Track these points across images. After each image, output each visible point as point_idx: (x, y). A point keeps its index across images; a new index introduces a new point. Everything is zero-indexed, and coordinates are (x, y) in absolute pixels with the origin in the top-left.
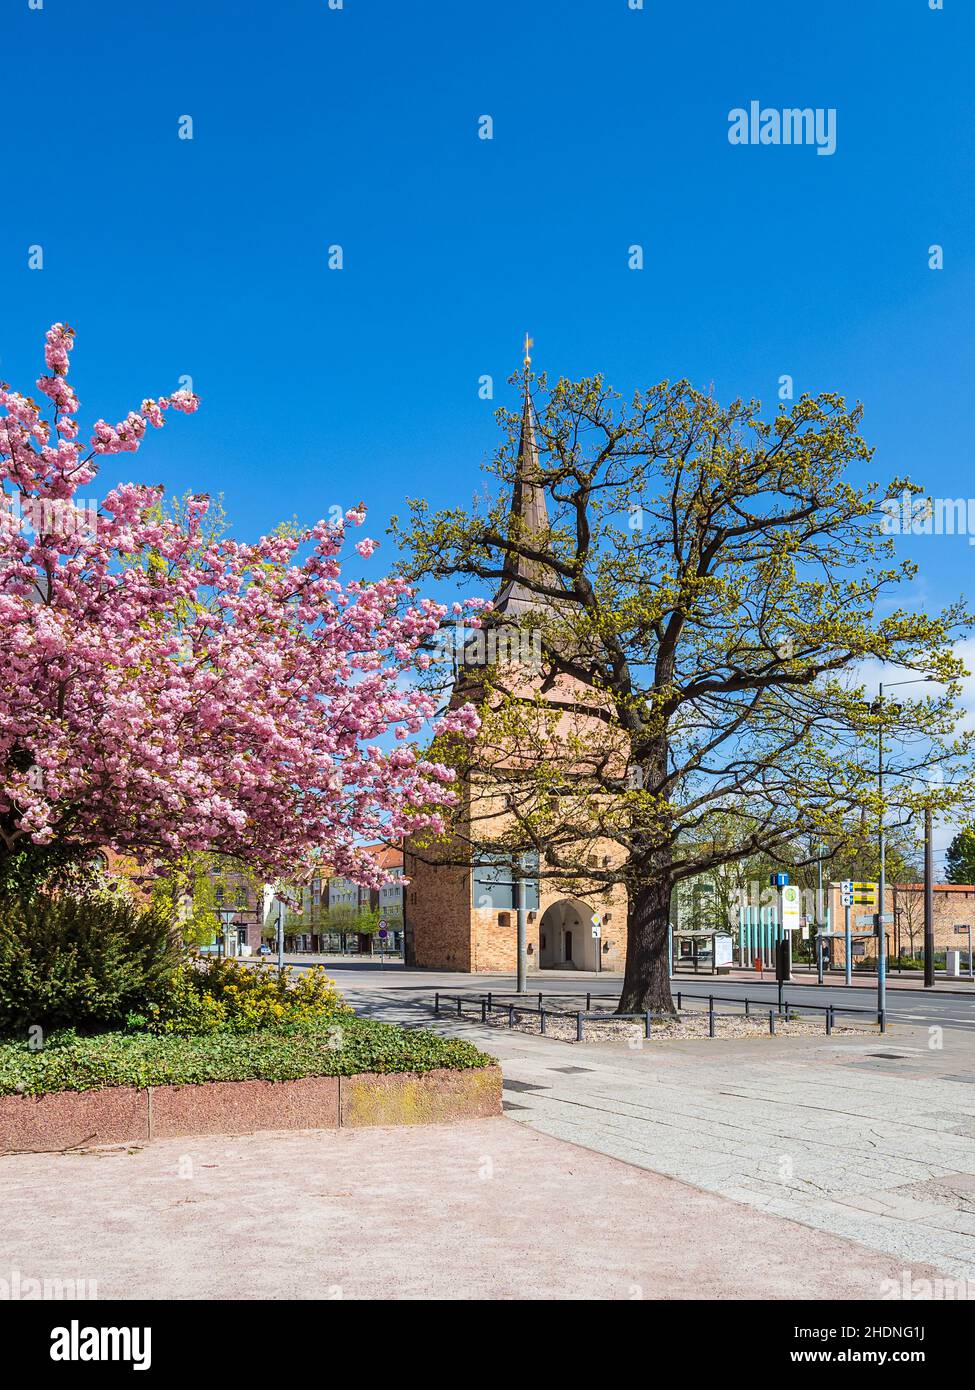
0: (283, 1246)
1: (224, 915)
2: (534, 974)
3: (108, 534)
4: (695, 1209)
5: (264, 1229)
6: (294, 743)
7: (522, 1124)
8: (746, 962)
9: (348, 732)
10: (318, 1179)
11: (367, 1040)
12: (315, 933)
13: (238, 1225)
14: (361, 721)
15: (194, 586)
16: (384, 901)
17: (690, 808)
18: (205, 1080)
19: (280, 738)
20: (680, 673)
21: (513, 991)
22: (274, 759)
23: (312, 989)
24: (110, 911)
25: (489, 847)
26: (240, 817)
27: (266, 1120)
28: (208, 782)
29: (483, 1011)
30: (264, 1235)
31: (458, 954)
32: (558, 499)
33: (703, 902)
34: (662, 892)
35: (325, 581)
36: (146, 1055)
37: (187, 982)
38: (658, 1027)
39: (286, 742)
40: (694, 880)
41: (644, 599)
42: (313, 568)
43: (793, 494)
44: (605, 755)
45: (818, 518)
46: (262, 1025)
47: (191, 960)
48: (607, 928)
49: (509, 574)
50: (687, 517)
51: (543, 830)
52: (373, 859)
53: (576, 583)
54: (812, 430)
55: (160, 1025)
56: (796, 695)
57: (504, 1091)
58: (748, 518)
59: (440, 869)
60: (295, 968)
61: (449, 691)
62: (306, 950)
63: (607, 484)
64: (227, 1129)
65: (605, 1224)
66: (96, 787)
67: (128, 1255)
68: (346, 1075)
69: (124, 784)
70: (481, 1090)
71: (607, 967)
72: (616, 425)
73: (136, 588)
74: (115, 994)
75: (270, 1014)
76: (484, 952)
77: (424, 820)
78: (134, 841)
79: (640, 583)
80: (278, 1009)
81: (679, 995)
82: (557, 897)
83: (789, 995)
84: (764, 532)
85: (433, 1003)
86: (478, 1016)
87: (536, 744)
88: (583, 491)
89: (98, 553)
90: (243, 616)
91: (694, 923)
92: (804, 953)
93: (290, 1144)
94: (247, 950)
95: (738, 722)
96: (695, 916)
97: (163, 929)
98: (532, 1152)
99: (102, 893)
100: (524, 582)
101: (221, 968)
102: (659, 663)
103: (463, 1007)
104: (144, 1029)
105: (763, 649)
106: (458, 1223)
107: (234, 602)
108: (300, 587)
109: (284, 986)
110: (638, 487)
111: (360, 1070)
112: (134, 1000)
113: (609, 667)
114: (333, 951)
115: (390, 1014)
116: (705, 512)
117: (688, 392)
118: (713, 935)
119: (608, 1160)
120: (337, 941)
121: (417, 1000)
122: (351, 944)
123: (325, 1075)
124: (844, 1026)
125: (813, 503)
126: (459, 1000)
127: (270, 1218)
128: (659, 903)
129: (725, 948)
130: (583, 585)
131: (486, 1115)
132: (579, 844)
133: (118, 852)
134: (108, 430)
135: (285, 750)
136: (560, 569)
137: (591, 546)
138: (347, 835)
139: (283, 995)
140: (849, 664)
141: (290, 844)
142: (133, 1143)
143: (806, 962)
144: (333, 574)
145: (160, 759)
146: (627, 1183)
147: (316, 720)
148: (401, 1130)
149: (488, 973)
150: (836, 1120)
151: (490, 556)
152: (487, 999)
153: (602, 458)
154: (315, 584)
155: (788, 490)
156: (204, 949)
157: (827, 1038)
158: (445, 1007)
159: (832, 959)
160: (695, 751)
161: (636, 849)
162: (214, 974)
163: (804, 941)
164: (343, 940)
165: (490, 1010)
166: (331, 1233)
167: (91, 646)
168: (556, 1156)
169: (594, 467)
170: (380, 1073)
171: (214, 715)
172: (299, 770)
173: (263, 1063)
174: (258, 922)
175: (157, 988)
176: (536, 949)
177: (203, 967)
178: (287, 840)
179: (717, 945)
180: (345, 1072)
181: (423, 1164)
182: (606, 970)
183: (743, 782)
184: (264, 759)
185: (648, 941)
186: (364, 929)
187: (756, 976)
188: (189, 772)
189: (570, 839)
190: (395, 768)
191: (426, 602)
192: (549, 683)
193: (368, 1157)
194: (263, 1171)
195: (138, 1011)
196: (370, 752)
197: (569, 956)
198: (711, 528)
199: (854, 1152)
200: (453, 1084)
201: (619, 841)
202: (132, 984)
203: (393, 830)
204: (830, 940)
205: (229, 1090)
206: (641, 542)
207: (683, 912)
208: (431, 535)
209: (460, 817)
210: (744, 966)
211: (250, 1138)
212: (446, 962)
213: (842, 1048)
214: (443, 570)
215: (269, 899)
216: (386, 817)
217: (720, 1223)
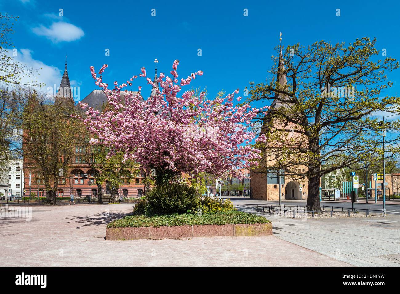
0: (221, 260)
1: (207, 187)
2: (284, 201)
3: (183, 103)
4: (319, 258)
5: (217, 257)
6: (222, 147)
7: (277, 237)
8: (345, 197)
9: (235, 143)
10: (228, 247)
11: (240, 216)
12: (228, 191)
13: (211, 255)
14: (238, 140)
15: (200, 112)
16: (245, 182)
17: (325, 156)
18: (204, 224)
19: (219, 146)
20: (323, 119)
21: (278, 205)
22: (218, 150)
23: (227, 204)
24: (183, 186)
25: (270, 168)
26: (210, 164)
27: (217, 234)
28: (203, 157)
29: (269, 210)
30: (217, 258)
31: (264, 196)
32: (288, 77)
33: (332, 181)
34: (317, 179)
35: (229, 108)
36: (191, 218)
37: (200, 202)
38: (316, 214)
39: (220, 147)
40: (330, 174)
41: (311, 101)
42: (227, 105)
43: (355, 67)
44: (300, 143)
45: (362, 72)
46: (216, 212)
47: (200, 197)
48: (304, 188)
49: (276, 98)
50: (323, 77)
51: (285, 163)
52: (241, 173)
53: (293, 98)
54: (360, 48)
55: (194, 212)
56: (356, 123)
57: (273, 229)
58: (341, 75)
59: (259, 174)
60: (223, 200)
61: (260, 129)
62: (226, 195)
63: (301, 71)
64: (209, 235)
65: (295, 260)
66: (180, 159)
67: (189, 260)
68: (235, 224)
69: (186, 158)
70: (267, 228)
71: (304, 199)
72: (303, 55)
73: (188, 114)
74: (185, 205)
75: (218, 210)
76: (270, 195)
77: (253, 163)
78: (188, 170)
79: (310, 96)
80: (220, 209)
81: (323, 206)
82: (290, 181)
83: (355, 206)
84: (346, 78)
85: (257, 208)
86: (268, 211)
87: (283, 141)
88: (294, 74)
89: (181, 107)
90: (211, 118)
91: (330, 186)
92: (363, 194)
93: (222, 239)
94: (213, 195)
95: (339, 131)
96: (330, 185)
97: (194, 190)
98: (279, 244)
99: (182, 182)
100: (279, 99)
101: (207, 199)
102: (316, 117)
103: (264, 209)
104: (191, 213)
105: (345, 111)
106: (260, 258)
107: (209, 115)
108: (224, 109)
109: (221, 203)
110: (309, 71)
111: (238, 223)
112: (189, 206)
113: (302, 119)
114: (233, 195)
115: (246, 211)
116: (328, 75)
117: (323, 43)
118: (335, 190)
119: (298, 246)
120: (234, 193)
121: (253, 207)
122: (237, 193)
123: (230, 224)
124: (372, 215)
125: (360, 69)
126: (263, 207)
127: (218, 255)
128: (317, 181)
129: (338, 193)
130: (295, 98)
131: (268, 235)
132: (295, 166)
133: (185, 173)
134: (184, 81)
135: (221, 148)
136: (289, 95)
137: (297, 88)
138: (235, 167)
139: (221, 206)
140: (372, 113)
141: (222, 170)
142: (189, 238)
143: (363, 197)
144: (231, 105)
145: (193, 152)
146: (302, 252)
147: (227, 140)
148: (247, 238)
149: (272, 200)
150: (364, 239)
151: (270, 94)
152: (270, 207)
153: (300, 64)
154: (227, 108)
155: (353, 66)
156: (203, 195)
157: (366, 218)
158: (260, 209)
159: (371, 196)
160: (326, 140)
161: (310, 167)
162: (206, 201)
163: (363, 191)
164: (235, 192)
165: (271, 210)
166: (231, 259)
167: (180, 129)
168: (285, 245)
169: (298, 67)
170: (243, 224)
171: (205, 142)
172: (224, 152)
173: (216, 221)
174: (215, 188)
175: (193, 204)
176: (284, 194)
177: (203, 199)
178: (221, 169)
179: (336, 193)
180: (235, 223)
181: (252, 245)
182: (303, 200)
183: (340, 148)
184: (216, 151)
185: (314, 192)
186: (240, 189)
187: (347, 201)
188: (200, 155)
189: (292, 165)
190: (246, 151)
191: (253, 109)
192: (286, 125)
193: (240, 243)
194: (217, 245)
195: (189, 209)
196: (240, 147)
197: (293, 196)
198: (330, 79)
199: (367, 247)
200: (260, 227)
201: (305, 165)
202: (188, 203)
203: (246, 166)
204: (371, 191)
205: (209, 227)
206: (311, 85)
207: (327, 184)
208: (255, 90)
209: (263, 161)
210: (344, 198)
211: (214, 238)
212: (261, 198)
213: (370, 221)
214: (258, 99)
215: (217, 183)
216: (244, 163)
217: (325, 262)
